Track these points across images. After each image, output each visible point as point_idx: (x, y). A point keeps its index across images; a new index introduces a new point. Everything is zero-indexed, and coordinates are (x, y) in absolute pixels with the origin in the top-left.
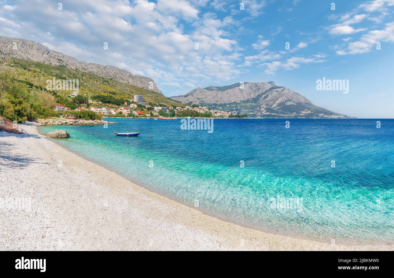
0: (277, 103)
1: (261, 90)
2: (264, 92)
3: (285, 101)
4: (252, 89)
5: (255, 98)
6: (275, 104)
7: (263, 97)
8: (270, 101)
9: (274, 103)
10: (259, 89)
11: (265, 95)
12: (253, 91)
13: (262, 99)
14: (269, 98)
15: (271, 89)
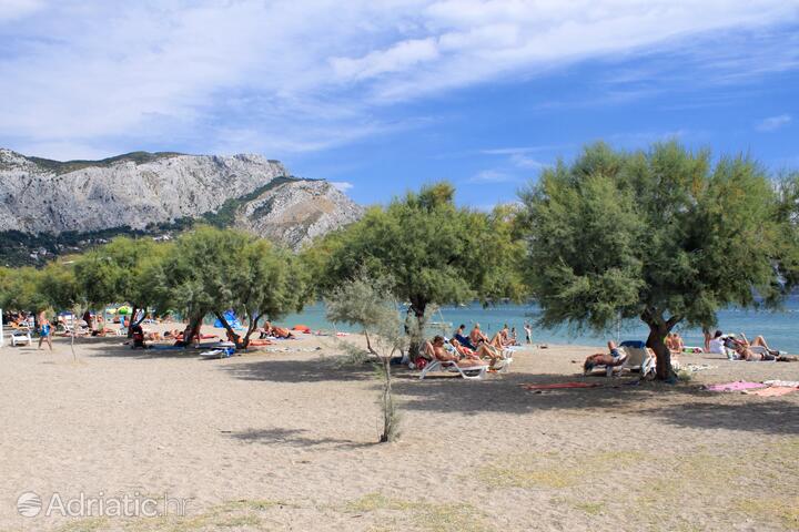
0: (316, 234)
1: (237, 184)
2: (251, 191)
3: (345, 226)
4: (201, 180)
5: (215, 212)
6: (305, 239)
7: (250, 210)
8: (286, 226)
9: (304, 232)
10: (230, 179)
11: (259, 203)
12: (203, 187)
13: (245, 220)
14: (278, 213)
15: (276, 182)
